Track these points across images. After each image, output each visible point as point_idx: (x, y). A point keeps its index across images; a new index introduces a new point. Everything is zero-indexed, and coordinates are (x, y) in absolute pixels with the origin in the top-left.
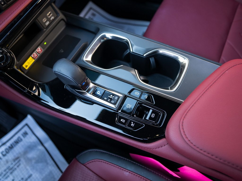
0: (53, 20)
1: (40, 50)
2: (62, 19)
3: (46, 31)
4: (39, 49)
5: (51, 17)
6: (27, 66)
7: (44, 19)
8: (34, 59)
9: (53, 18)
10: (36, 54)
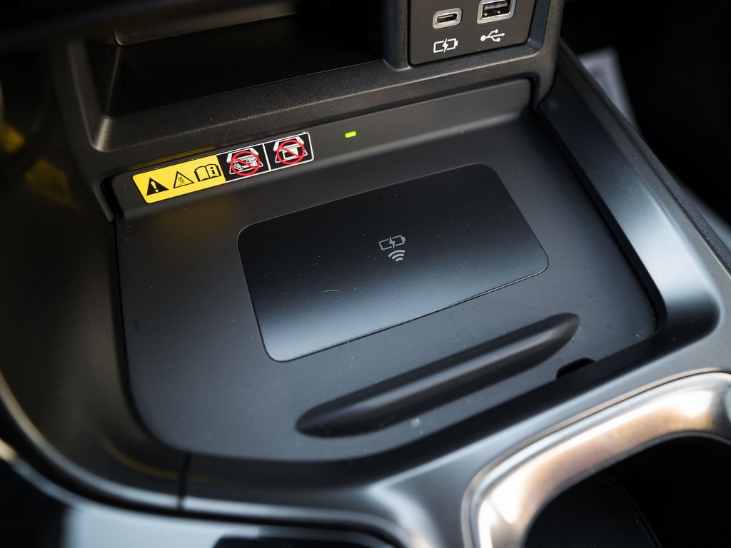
0: (491, 49)
1: (293, 149)
2: (533, 79)
3: (405, 76)
4: (293, 142)
5: (487, 28)
6: (161, 188)
7: (447, 13)
8: (228, 177)
9: (496, 37)
10: (261, 157)
